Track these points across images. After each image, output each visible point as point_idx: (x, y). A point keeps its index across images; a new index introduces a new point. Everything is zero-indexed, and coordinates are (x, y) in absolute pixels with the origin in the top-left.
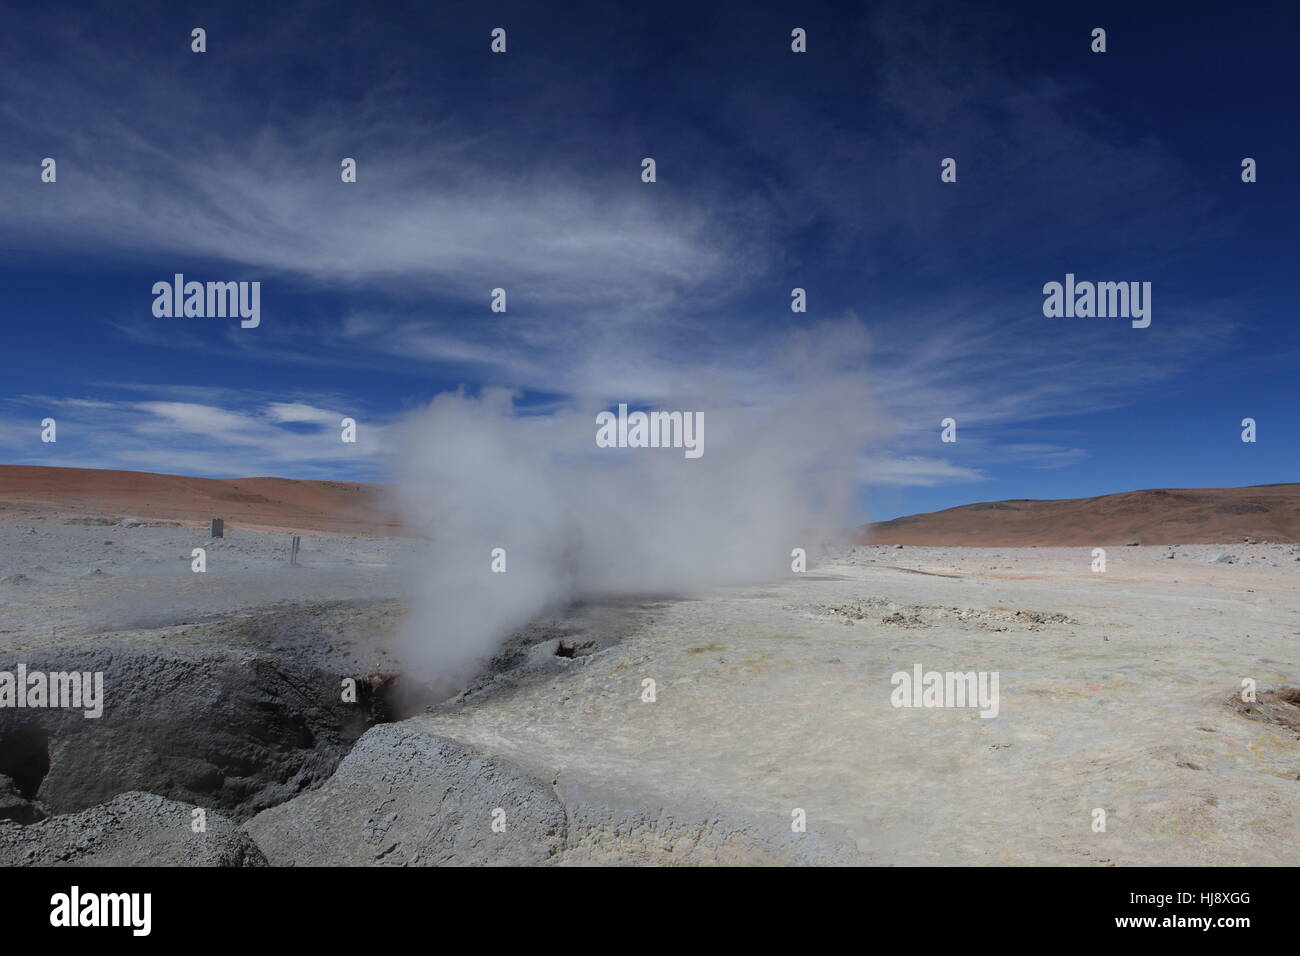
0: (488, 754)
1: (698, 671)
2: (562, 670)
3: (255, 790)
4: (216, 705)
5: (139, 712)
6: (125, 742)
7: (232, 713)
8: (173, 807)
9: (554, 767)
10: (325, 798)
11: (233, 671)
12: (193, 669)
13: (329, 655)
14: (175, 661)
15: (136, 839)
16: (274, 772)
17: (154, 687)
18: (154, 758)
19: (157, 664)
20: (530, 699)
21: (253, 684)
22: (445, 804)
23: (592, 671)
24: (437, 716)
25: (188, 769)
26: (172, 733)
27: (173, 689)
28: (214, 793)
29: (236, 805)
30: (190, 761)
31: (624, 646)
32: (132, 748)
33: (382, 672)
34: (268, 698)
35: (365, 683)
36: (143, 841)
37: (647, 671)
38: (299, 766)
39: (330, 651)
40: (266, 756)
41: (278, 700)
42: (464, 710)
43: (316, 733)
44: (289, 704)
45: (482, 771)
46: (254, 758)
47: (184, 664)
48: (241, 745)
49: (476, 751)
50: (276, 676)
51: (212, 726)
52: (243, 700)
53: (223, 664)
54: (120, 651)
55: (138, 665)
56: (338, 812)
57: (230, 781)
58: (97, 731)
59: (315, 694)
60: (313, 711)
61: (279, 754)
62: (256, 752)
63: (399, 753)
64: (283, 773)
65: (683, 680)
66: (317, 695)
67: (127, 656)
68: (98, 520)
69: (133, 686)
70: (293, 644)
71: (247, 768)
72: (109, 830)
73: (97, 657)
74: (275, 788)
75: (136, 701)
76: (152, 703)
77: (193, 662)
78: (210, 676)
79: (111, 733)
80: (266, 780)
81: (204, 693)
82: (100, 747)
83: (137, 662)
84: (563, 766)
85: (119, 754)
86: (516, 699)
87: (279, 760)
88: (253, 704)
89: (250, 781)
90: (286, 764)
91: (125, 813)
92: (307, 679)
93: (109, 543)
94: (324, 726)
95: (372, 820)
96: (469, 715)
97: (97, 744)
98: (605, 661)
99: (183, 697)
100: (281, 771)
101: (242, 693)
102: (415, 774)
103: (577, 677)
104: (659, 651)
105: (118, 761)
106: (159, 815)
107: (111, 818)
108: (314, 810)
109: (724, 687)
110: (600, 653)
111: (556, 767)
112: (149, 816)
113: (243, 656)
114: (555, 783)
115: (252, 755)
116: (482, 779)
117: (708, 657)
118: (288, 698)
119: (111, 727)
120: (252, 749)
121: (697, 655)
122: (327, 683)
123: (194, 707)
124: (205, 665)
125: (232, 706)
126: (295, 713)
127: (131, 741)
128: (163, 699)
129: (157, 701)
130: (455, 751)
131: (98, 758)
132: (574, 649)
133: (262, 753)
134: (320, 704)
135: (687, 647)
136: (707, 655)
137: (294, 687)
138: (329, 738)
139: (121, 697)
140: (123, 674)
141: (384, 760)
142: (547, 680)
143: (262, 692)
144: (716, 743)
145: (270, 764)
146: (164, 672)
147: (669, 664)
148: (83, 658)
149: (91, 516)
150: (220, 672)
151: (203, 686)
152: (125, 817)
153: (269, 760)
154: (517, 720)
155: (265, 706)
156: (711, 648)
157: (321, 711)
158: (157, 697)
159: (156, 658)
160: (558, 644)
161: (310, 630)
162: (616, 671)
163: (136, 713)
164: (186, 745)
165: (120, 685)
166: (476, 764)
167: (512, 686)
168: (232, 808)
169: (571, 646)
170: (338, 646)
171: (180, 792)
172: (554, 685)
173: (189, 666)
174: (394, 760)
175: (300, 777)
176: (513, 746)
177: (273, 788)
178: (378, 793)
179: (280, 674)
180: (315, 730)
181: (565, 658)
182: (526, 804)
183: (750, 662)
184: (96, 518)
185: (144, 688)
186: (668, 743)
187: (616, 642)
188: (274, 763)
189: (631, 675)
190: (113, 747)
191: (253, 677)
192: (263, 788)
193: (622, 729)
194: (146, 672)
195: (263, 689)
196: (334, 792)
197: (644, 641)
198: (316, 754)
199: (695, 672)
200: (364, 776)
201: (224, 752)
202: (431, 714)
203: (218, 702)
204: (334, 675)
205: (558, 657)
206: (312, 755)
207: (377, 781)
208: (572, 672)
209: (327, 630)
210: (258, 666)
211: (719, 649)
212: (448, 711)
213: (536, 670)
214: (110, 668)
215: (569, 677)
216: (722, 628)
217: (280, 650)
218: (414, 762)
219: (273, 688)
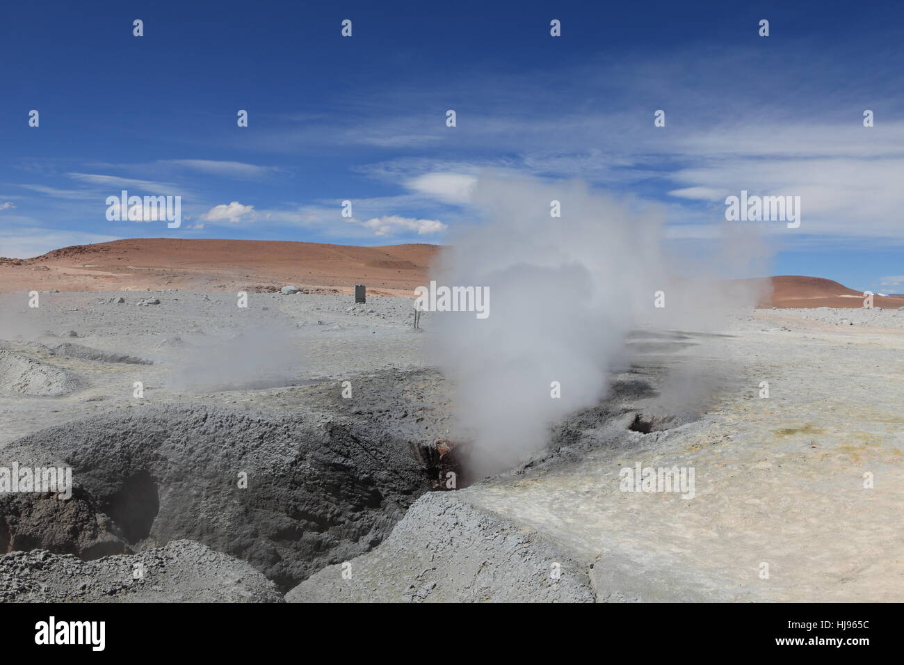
0: (526, 531)
1: (782, 455)
2: (632, 445)
3: (329, 546)
4: (294, 464)
5: (229, 466)
6: (218, 493)
7: (308, 472)
8: (214, 557)
9: (596, 549)
10: (376, 560)
11: (310, 433)
12: (274, 429)
13: (403, 420)
14: (259, 421)
15: (174, 583)
16: (347, 530)
17: (242, 444)
18: (241, 509)
19: (244, 423)
20: (592, 475)
21: (327, 445)
22: (479, 578)
23: (664, 448)
24: (491, 487)
25: (271, 522)
26: (257, 488)
27: (257, 446)
28: (294, 545)
29: (313, 558)
30: (272, 515)
31: (706, 422)
32: (223, 499)
33: (450, 440)
34: (340, 460)
35: (432, 449)
36: (181, 585)
37: (723, 452)
38: (370, 527)
39: (405, 416)
40: (339, 515)
41: (350, 462)
42: (521, 482)
43: (386, 496)
44: (360, 467)
45: (517, 548)
46: (329, 516)
47: (267, 424)
48: (317, 502)
49: (515, 526)
50: (350, 439)
51: (291, 483)
52: (318, 460)
53: (301, 426)
54: (214, 410)
55: (228, 423)
56: (385, 575)
57: (309, 536)
58: (195, 481)
59: (384, 457)
60: (383, 474)
61: (352, 514)
62: (331, 509)
63: (442, 522)
64: (355, 532)
65: (763, 465)
66: (387, 458)
67: (219, 415)
68: (267, 288)
69: (224, 442)
70: (373, 408)
71: (322, 525)
72: (153, 572)
73: (195, 415)
74: (348, 546)
75: (227, 455)
76: (240, 459)
77: (275, 422)
78: (289, 436)
79: (206, 484)
80: (340, 538)
81: (284, 451)
82: (198, 496)
83: (227, 421)
84: (606, 550)
85: (212, 503)
86: (578, 473)
87: (351, 519)
88: (326, 465)
89: (326, 536)
90: (358, 524)
91: (172, 558)
92: (377, 442)
93: (265, 309)
94: (394, 489)
95: (412, 587)
96: (525, 487)
97: (195, 492)
98: (680, 439)
99: (266, 455)
100: (353, 530)
101: (317, 454)
102: (455, 544)
103: (646, 453)
104: (744, 430)
105: (211, 510)
106: (200, 563)
107: (157, 561)
108: (366, 570)
109: (810, 476)
110: (676, 429)
111: (597, 550)
112: (191, 563)
113: (319, 419)
114: (592, 567)
115: (327, 513)
116: (516, 555)
117: (798, 441)
118: (359, 462)
119: (206, 478)
120: (327, 507)
121: (786, 437)
122: (396, 448)
123: (275, 465)
124: (285, 425)
125: (308, 465)
126: (365, 475)
127: (223, 492)
128: (249, 455)
129: (244, 457)
130: (495, 525)
131: (196, 505)
132: (652, 423)
133: (336, 511)
134: (389, 468)
135: (778, 427)
136: (799, 436)
137: (366, 450)
138: (398, 502)
139: (215, 452)
140: (216, 431)
141: (429, 528)
142: (615, 455)
143: (335, 454)
144: (785, 540)
145: (343, 523)
146: (250, 431)
147: (751, 445)
148: (185, 415)
149: (262, 284)
150: (298, 433)
151: (283, 445)
152: (173, 561)
153: (341, 519)
154: (572, 496)
155: (337, 467)
156: (806, 429)
157: (390, 475)
158: (244, 453)
159: (243, 418)
160: (634, 418)
161: (392, 395)
162: (689, 450)
163: (226, 467)
164: (269, 499)
165: (214, 440)
166: (512, 540)
167: (575, 460)
168: (309, 560)
169: (649, 421)
170: (414, 411)
171: (263, 542)
172: (620, 462)
173: (271, 426)
174: (437, 529)
175: (370, 537)
176: (560, 524)
177: (346, 545)
178: (421, 560)
179: (352, 437)
180: (384, 493)
181: (637, 433)
182: (555, 587)
183: (848, 448)
184: (265, 285)
185: (233, 444)
186: (730, 535)
187: (695, 418)
188: (347, 522)
189: (703, 456)
190: (208, 497)
191: (327, 439)
192: (337, 544)
193: (682, 515)
194: (236, 429)
195: (336, 451)
196: (384, 555)
197: (730, 419)
198: (386, 516)
199: (777, 456)
200: (412, 542)
201: (302, 508)
202: (488, 485)
203: (296, 461)
204: (402, 440)
205: (630, 432)
206: (382, 518)
207: (421, 549)
208: (643, 448)
209: (408, 395)
210: (332, 429)
211: (814, 432)
212: (504, 482)
213: (605, 444)
214: (205, 425)
215: (638, 454)
216: (829, 407)
217: (358, 413)
218: (455, 532)
219: (345, 451)
